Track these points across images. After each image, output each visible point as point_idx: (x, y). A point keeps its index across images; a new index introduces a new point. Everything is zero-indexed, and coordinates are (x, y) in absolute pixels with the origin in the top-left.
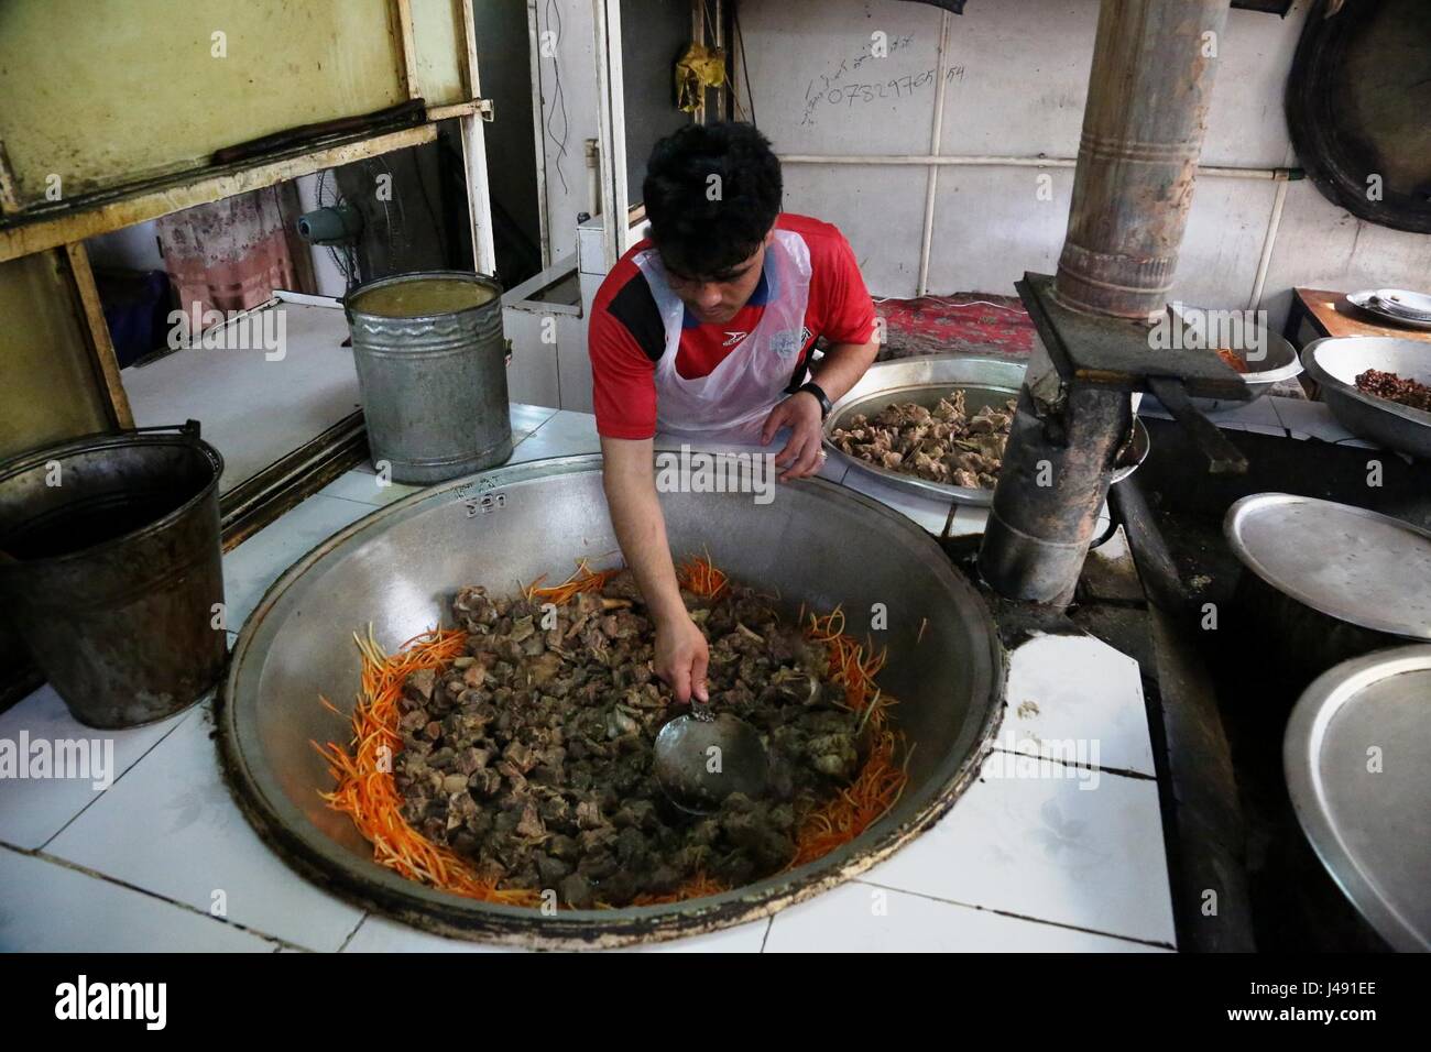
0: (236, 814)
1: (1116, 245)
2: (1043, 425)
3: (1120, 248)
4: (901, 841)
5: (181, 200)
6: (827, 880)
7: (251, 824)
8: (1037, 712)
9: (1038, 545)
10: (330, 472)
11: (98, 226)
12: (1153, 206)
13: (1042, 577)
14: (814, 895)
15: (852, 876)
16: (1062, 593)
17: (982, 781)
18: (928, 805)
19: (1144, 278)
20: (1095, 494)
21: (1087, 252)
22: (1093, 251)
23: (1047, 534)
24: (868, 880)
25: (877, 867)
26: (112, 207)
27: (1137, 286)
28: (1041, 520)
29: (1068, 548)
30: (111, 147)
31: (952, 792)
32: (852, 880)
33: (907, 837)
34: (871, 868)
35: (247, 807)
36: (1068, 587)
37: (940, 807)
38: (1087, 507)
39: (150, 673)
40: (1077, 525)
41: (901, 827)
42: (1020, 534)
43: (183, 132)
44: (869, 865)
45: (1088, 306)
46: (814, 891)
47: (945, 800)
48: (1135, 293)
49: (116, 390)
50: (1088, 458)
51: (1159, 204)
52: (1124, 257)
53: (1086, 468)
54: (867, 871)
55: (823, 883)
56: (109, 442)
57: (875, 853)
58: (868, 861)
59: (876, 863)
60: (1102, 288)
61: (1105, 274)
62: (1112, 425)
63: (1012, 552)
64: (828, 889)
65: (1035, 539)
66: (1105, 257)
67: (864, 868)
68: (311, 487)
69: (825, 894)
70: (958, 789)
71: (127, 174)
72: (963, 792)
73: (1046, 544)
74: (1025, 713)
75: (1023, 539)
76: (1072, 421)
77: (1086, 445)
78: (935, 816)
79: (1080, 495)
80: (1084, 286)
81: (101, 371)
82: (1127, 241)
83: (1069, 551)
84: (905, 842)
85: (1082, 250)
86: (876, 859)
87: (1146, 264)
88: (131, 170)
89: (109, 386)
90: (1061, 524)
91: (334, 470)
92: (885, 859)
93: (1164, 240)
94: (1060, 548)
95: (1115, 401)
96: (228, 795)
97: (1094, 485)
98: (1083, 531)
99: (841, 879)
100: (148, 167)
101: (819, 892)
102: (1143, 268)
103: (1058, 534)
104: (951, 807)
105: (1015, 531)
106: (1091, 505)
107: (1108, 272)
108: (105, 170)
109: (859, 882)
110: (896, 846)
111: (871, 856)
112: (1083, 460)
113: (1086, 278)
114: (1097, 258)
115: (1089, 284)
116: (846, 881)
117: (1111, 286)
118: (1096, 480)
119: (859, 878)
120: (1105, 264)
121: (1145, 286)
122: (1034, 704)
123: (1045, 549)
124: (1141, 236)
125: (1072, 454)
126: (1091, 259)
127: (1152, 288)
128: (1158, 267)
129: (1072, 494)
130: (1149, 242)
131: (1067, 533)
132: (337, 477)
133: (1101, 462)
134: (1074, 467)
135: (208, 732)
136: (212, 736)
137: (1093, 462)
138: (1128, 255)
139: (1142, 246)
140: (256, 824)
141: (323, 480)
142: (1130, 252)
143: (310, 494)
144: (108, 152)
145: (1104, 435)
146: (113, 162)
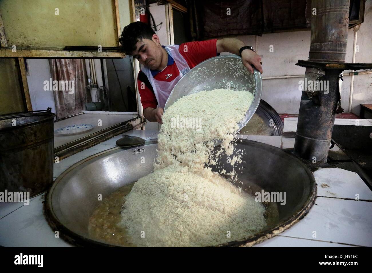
0: (46, 223)
1: (328, 39)
2: (311, 101)
3: (329, 40)
4: (293, 222)
5: (54, 54)
6: (268, 235)
7: (51, 226)
8: (328, 186)
9: (314, 141)
10: (93, 144)
11: (29, 55)
12: (338, 26)
13: (317, 152)
14: (264, 241)
15: (277, 234)
16: (324, 158)
17: (316, 204)
18: (300, 210)
19: (338, 48)
20: (331, 123)
21: (319, 44)
22: (321, 43)
23: (317, 136)
24: (283, 235)
25: (286, 231)
26: (33, 50)
27: (336, 50)
28: (315, 132)
29: (324, 142)
30: (36, 39)
31: (307, 207)
32: (277, 235)
33: (295, 221)
34: (284, 231)
35: (50, 221)
36: (325, 156)
37: (304, 212)
38: (329, 127)
39: (25, 180)
40: (326, 133)
41: (293, 216)
42: (308, 138)
43: (56, 40)
44: (283, 231)
45: (322, 60)
46: (263, 239)
47: (305, 209)
48: (336, 53)
49: (29, 103)
50: (327, 109)
51: (340, 25)
52: (331, 42)
53: (327, 113)
54: (282, 232)
55: (267, 236)
56: (24, 115)
57: (284, 226)
58: (282, 229)
59: (285, 230)
60: (326, 53)
61: (326, 48)
62: (334, 98)
63: (306, 145)
64: (269, 238)
65: (313, 139)
66: (325, 43)
67: (281, 231)
68: (87, 147)
69: (268, 241)
70: (309, 206)
71: (39, 46)
72: (311, 208)
73: (317, 140)
74: (324, 187)
75: (309, 139)
76: (321, 97)
77: (327, 105)
78: (303, 215)
79: (326, 122)
80: (320, 54)
81: (25, 97)
82: (332, 37)
83: (325, 143)
84: (294, 223)
85: (317, 44)
86: (285, 228)
87: (338, 44)
88: (41, 46)
89: (27, 101)
90: (321, 133)
91: (94, 143)
92: (288, 228)
93: (343, 36)
94: (322, 141)
95: (334, 90)
96: (44, 218)
97: (330, 119)
98: (328, 136)
99: (273, 235)
100: (46, 46)
101: (266, 240)
102: (337, 45)
103: (321, 136)
104: (308, 212)
105: (306, 138)
106: (330, 126)
107: (327, 47)
108: (33, 44)
109: (281, 236)
110: (291, 224)
111: (283, 227)
112: (326, 110)
113: (320, 51)
114: (322, 44)
115: (321, 53)
116: (275, 236)
117: (328, 52)
118: (331, 117)
119: (280, 234)
120: (325, 46)
121: (339, 51)
122: (326, 184)
123: (317, 142)
124: (336, 35)
125: (322, 108)
126: (321, 46)
127: (341, 51)
128: (342, 45)
129: (324, 122)
130: (338, 37)
131: (323, 136)
132: (95, 145)
133: (332, 111)
134: (323, 113)
135: (42, 202)
136: (43, 202)
137: (329, 111)
138: (332, 42)
139: (336, 38)
140: (52, 226)
141: (90, 145)
142: (333, 40)
143: (86, 149)
144: (34, 40)
145: (332, 101)
146: (36, 43)
